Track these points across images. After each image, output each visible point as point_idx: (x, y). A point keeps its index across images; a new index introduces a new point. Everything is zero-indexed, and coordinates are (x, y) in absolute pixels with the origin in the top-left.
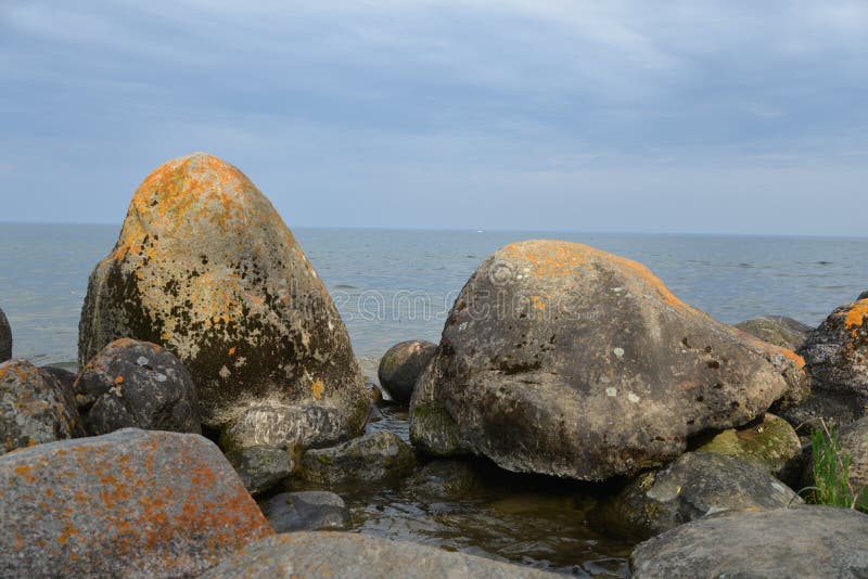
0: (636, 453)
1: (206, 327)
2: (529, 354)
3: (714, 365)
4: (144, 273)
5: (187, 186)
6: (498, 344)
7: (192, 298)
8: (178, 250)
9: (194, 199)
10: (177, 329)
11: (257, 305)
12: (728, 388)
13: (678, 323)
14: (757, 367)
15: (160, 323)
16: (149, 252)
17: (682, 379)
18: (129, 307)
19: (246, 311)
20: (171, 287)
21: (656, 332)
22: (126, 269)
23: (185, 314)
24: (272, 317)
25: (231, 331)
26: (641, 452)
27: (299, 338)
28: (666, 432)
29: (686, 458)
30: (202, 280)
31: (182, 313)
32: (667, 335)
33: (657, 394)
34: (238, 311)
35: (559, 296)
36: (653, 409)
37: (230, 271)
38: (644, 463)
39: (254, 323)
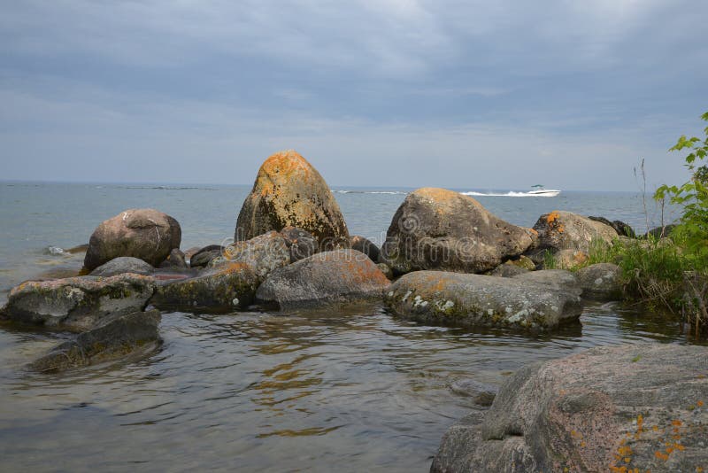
0: (486, 263)
1: (303, 224)
2: (441, 230)
3: (508, 234)
4: (276, 201)
5: (290, 165)
6: (428, 227)
7: (295, 212)
8: (288, 192)
9: (294, 170)
10: (292, 225)
11: (322, 215)
12: (513, 241)
13: (494, 219)
14: (522, 234)
15: (285, 222)
16: (277, 193)
17: (498, 238)
18: (271, 215)
19: (317, 217)
20: (286, 207)
21: (487, 221)
22: (267, 200)
23: (294, 219)
24: (326, 220)
25: (312, 225)
26: (488, 263)
27: (336, 229)
28: (494, 256)
29: (501, 266)
30: (298, 204)
31: (292, 217)
32: (491, 223)
33: (490, 243)
34: (314, 218)
35: (448, 210)
36: (490, 249)
37: (309, 201)
38: (489, 267)
39: (320, 223)
